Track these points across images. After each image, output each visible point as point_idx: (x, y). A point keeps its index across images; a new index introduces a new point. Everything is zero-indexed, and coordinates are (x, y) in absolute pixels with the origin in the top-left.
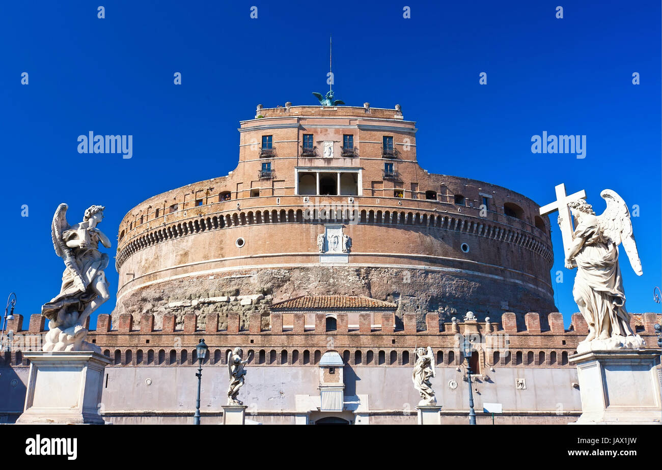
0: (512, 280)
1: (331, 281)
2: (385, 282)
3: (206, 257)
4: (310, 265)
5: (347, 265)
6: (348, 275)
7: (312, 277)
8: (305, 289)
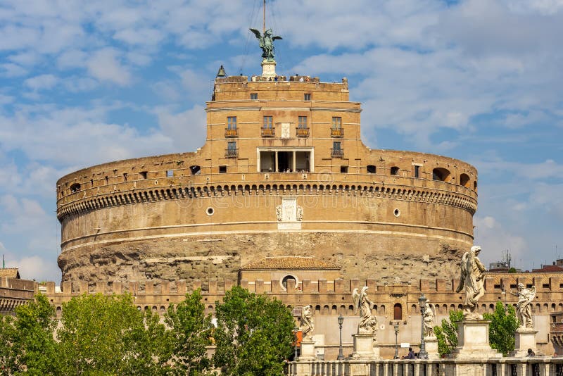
0: (434, 237)
1: (287, 244)
2: (331, 245)
3: (178, 222)
4: (270, 232)
5: (300, 231)
6: (301, 239)
7: (272, 242)
8: (266, 251)
